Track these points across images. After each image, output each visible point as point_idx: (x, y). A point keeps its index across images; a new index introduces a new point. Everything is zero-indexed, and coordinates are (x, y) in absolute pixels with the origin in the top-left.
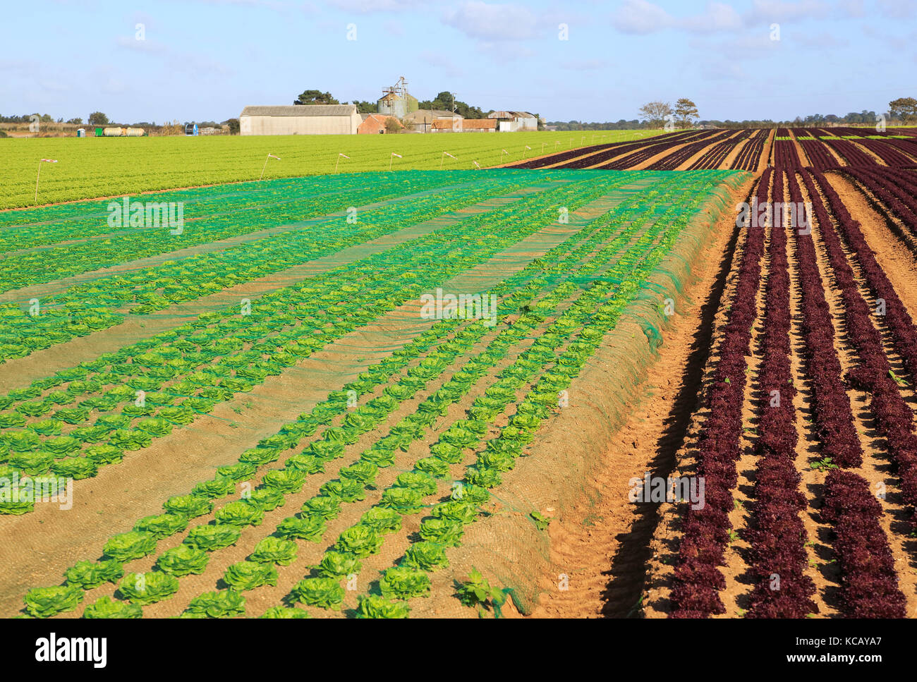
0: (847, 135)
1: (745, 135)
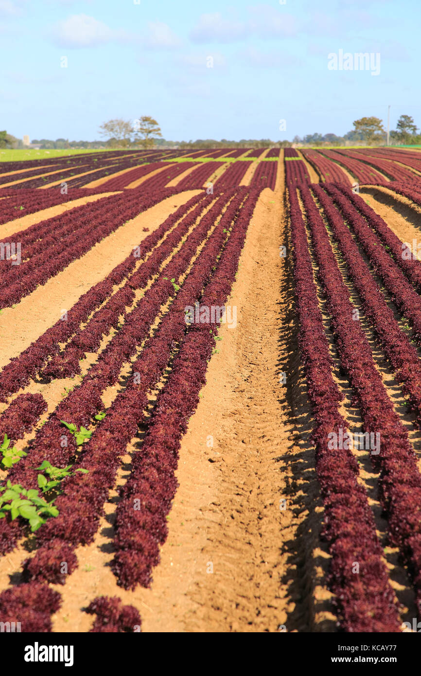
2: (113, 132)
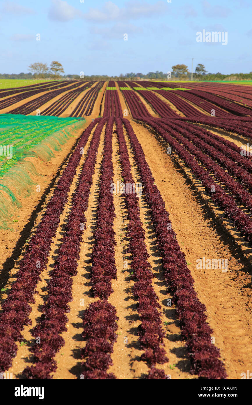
0: (150, 87)
1: (88, 86)
2: (37, 70)
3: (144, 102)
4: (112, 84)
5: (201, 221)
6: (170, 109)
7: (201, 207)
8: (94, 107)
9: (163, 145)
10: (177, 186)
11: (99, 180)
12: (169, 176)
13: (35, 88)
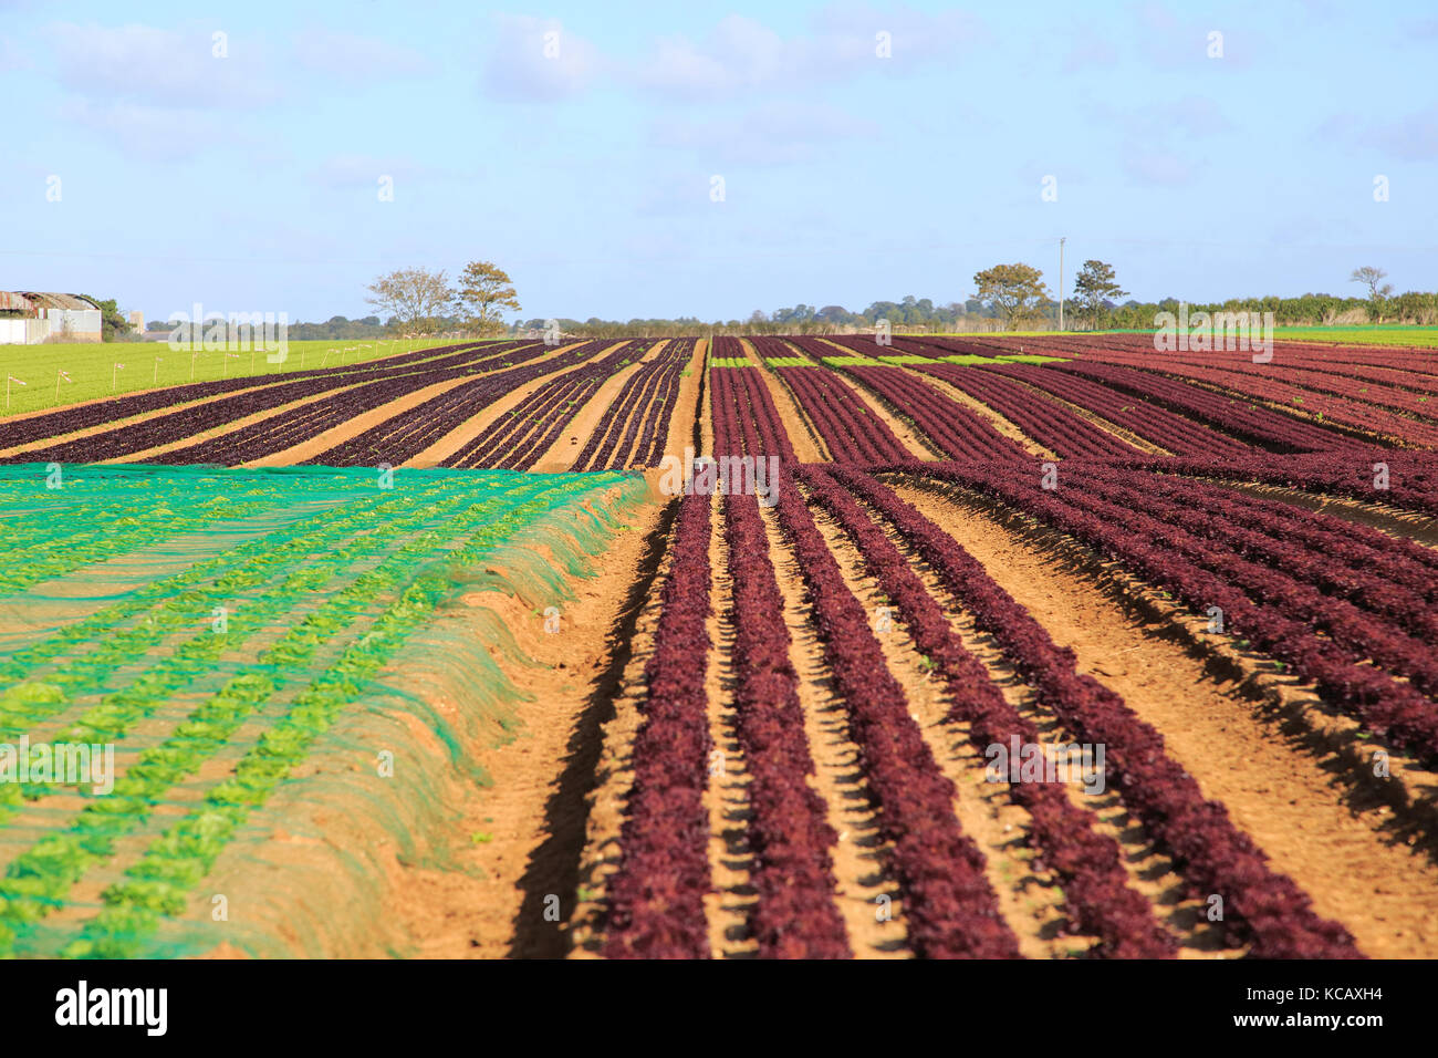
0: (894, 354)
1: (630, 355)
2: (403, 301)
3: (881, 412)
4: (726, 345)
5: (1339, 821)
6: (993, 435)
7: (1321, 766)
8: (670, 434)
9: (1043, 543)
10: (1166, 691)
11: (819, 667)
12: (1116, 653)
13: (409, 369)
